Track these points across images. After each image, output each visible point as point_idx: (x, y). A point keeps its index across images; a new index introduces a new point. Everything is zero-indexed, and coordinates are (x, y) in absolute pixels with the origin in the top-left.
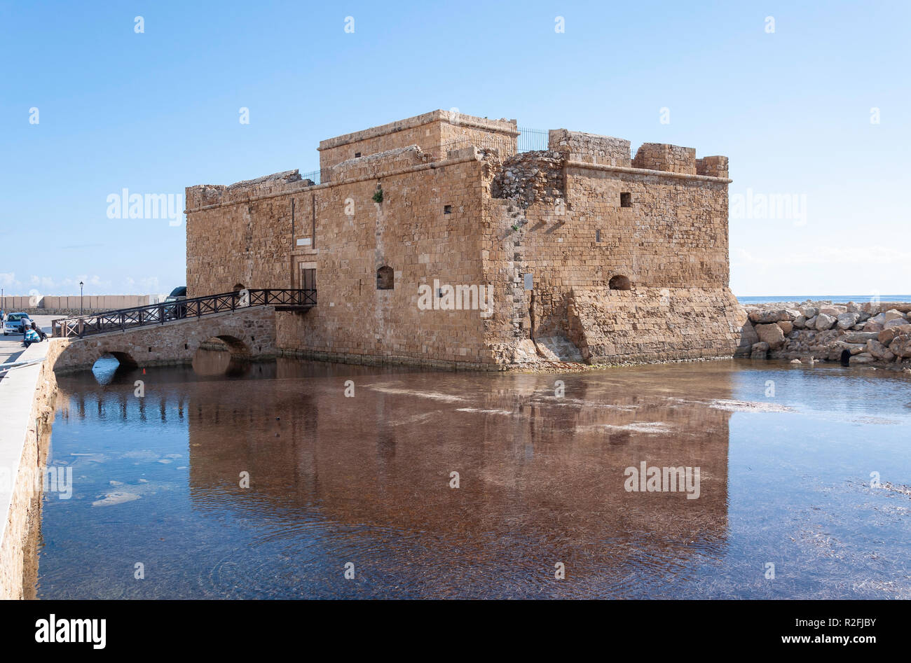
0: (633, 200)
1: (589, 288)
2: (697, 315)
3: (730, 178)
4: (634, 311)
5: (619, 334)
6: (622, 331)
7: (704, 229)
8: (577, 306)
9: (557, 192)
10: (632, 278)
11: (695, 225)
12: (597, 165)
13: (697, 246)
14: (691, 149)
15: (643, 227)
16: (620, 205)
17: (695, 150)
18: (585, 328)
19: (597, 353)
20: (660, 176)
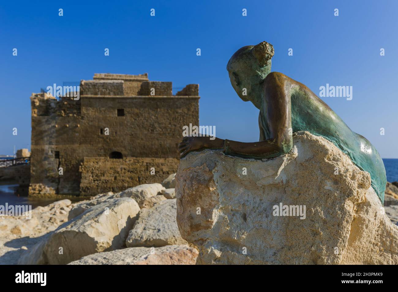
0: (125, 112)
1: (95, 158)
2: (163, 173)
3: (199, 96)
4: (119, 170)
5: (103, 182)
6: (105, 180)
7: (179, 126)
8: (83, 166)
9: (75, 111)
10: (124, 152)
11: (172, 123)
12: (101, 96)
13: (174, 135)
14: (168, 82)
15: (133, 126)
16: (117, 116)
17: (171, 83)
18: (83, 178)
19: (85, 191)
20: (145, 98)
